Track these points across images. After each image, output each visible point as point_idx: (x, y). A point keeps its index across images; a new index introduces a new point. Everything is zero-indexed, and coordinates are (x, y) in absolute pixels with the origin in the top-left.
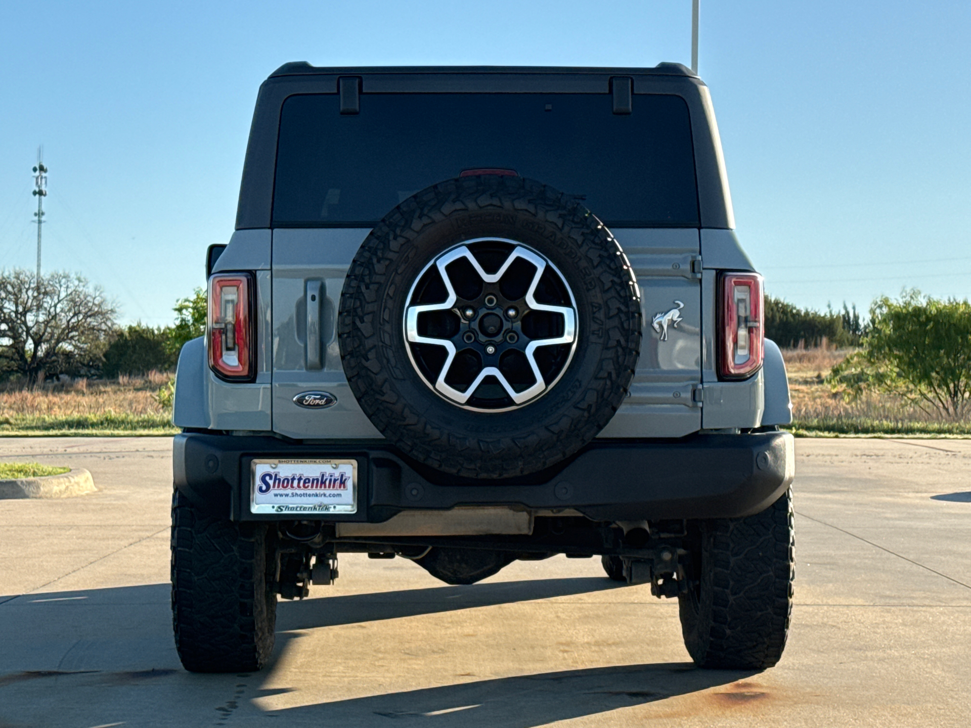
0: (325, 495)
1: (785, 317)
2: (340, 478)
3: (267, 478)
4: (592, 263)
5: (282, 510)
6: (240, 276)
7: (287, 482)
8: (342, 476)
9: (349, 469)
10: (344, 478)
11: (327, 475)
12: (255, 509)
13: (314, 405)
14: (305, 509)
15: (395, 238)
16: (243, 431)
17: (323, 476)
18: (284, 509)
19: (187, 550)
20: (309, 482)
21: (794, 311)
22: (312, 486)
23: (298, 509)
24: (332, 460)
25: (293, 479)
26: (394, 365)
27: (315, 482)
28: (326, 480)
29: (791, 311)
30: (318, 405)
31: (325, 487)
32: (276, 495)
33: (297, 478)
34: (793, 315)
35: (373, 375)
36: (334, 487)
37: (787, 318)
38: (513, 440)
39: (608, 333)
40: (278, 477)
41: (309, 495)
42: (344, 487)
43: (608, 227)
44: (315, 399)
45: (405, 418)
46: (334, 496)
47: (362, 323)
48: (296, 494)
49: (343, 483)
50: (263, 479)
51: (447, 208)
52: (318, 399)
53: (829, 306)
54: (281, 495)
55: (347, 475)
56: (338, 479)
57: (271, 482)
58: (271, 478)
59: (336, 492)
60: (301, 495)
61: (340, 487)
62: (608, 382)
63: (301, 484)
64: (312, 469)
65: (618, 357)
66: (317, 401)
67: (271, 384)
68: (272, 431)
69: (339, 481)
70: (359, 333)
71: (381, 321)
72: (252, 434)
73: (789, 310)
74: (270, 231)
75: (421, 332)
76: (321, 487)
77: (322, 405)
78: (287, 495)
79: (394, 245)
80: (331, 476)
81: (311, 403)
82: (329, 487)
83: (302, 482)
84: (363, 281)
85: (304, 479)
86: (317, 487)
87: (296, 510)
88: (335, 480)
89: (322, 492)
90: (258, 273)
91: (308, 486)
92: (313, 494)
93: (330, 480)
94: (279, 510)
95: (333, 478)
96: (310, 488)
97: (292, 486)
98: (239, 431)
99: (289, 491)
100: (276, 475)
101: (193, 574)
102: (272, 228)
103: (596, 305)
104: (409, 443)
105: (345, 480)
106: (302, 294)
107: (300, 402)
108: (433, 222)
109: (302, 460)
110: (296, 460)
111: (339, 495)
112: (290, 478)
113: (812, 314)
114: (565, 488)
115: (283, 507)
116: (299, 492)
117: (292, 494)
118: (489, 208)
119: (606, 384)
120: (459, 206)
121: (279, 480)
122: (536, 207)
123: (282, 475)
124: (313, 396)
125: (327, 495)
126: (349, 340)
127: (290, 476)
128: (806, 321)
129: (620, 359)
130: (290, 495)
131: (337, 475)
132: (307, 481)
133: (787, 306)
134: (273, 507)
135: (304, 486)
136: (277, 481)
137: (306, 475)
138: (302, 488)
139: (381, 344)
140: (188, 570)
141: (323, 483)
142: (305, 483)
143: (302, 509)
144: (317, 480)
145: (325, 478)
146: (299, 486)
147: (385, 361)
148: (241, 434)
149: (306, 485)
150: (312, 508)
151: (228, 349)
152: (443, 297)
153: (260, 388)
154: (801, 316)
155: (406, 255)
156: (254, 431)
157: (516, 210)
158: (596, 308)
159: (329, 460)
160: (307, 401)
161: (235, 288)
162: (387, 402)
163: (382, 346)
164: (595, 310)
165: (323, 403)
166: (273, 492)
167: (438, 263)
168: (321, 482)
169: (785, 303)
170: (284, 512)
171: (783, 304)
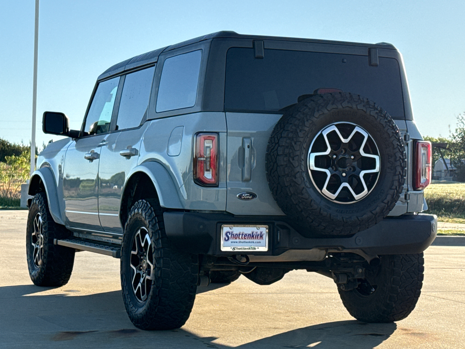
0: (253, 242)
1: (3, 148)
2: (260, 234)
3: (228, 234)
4: (389, 136)
5: (235, 249)
6: (214, 135)
7: (236, 236)
8: (261, 233)
9: (263, 230)
10: (262, 234)
11: (255, 232)
12: (223, 249)
13: (247, 199)
14: (245, 249)
15: (307, 121)
16: (208, 211)
17: (253, 233)
18: (236, 249)
19: (167, 269)
20: (246, 236)
21: (8, 144)
22: (248, 238)
23: (242, 249)
24: (257, 225)
25: (240, 234)
26: (306, 181)
27: (249, 236)
28: (254, 235)
29: (7, 144)
30: (248, 199)
31: (254, 238)
32: (232, 242)
33: (241, 234)
34: (8, 146)
35: (297, 185)
36: (257, 238)
37: (5, 148)
38: (357, 217)
39: (396, 168)
40: (233, 234)
41: (247, 242)
42: (262, 238)
43: (393, 119)
44: (247, 196)
45: (312, 206)
46: (258, 242)
47: (293, 160)
48: (241, 242)
49: (261, 236)
50: (226, 234)
51: (330, 107)
52: (248, 196)
53: (22, 142)
54: (234, 242)
55: (263, 233)
56: (259, 235)
57: (230, 236)
58: (230, 234)
59: (258, 241)
60: (243, 242)
61: (260, 238)
62: (395, 191)
63: (243, 237)
64: (248, 230)
65: (399, 180)
66: (248, 197)
67: (227, 188)
68: (226, 211)
69: (260, 236)
70: (291, 165)
71: (301, 160)
72: (212, 212)
73: (6, 144)
74: (224, 113)
75: (316, 165)
76: (252, 238)
77: (250, 199)
78: (237, 242)
79: (307, 124)
80: (256, 233)
81: (245, 198)
82: (255, 238)
83: (243, 236)
84: (293, 140)
85: (244, 234)
86: (250, 238)
87: (241, 249)
88: (258, 235)
89: (252, 241)
90: (220, 133)
91: (246, 238)
92: (248, 242)
93: (256, 235)
94: (234, 249)
95: (257, 234)
96: (247, 239)
97: (239, 238)
98: (206, 210)
99: (238, 240)
100: (232, 233)
101: (169, 281)
102: (225, 111)
103: (391, 155)
104: (312, 218)
105: (263, 235)
106: (241, 145)
107: (240, 197)
108: (323, 114)
109: (244, 225)
110: (241, 225)
111: (260, 242)
112: (238, 234)
113: (17, 146)
114: (360, 240)
115: (235, 248)
116: (242, 241)
117: (239, 241)
118: (347, 108)
119: (394, 192)
120: (334, 106)
121: (233, 235)
122: (366, 109)
123: (235, 233)
124: (246, 194)
125: (255, 242)
126: (286, 168)
127: (238, 233)
128: (14, 149)
129: (400, 181)
130: (238, 242)
131: (259, 233)
132: (246, 235)
133: (4, 141)
134: (231, 248)
135: (244, 238)
136: (232, 236)
137: (246, 232)
138: (243, 239)
139: (301, 171)
140: (167, 279)
141: (253, 236)
142: (245, 236)
143: (244, 249)
144: (250, 235)
145: (254, 234)
146: (242, 238)
147: (303, 179)
148: (207, 212)
149: (245, 237)
150: (248, 248)
151: (207, 170)
152: (325, 149)
153: (222, 190)
154: (12, 146)
155: (312, 128)
156: (212, 211)
157: (358, 109)
158: (390, 156)
159: (256, 225)
160: (243, 197)
161: (211, 141)
162: (304, 198)
163: (301, 172)
164: (390, 157)
165: (251, 198)
166: (230, 240)
167: (323, 133)
168: (252, 236)
169: (3, 140)
170: (236, 250)
171: (2, 140)
